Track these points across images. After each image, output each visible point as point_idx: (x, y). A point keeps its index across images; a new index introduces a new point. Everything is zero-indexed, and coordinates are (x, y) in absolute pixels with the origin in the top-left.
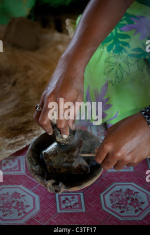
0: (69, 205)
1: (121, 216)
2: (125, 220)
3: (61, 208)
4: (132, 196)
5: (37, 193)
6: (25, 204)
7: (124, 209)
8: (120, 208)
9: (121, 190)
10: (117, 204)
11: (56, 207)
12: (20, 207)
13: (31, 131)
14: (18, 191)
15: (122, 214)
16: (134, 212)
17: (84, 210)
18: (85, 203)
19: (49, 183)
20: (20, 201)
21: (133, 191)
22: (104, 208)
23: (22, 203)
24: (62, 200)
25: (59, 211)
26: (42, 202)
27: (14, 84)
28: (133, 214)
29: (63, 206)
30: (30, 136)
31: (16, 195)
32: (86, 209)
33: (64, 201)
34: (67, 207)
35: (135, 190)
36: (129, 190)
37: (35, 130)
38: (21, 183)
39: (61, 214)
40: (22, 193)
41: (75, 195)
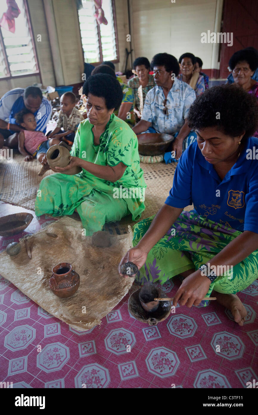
0: (151, 335)
1: (182, 336)
2: (185, 339)
3: (148, 338)
4: (184, 322)
5: (132, 331)
6: (127, 339)
7: (182, 332)
8: (180, 331)
9: (177, 320)
10: (177, 329)
11: (145, 338)
12: (125, 342)
13: (119, 293)
14: (122, 332)
15: (182, 335)
16: (188, 332)
17: (160, 337)
18: (160, 332)
19: (149, 320)
20: (124, 338)
21: (183, 319)
22: (171, 333)
23: (125, 339)
24: (147, 333)
25: (147, 340)
26: (136, 336)
27: (104, 268)
28: (188, 333)
29: (149, 337)
30: (120, 296)
31: (121, 334)
32: (162, 336)
33: (148, 333)
34: (151, 337)
35: (184, 318)
36: (181, 319)
37: (121, 292)
38: (122, 326)
39: (148, 342)
40: (124, 333)
41: (153, 328)
